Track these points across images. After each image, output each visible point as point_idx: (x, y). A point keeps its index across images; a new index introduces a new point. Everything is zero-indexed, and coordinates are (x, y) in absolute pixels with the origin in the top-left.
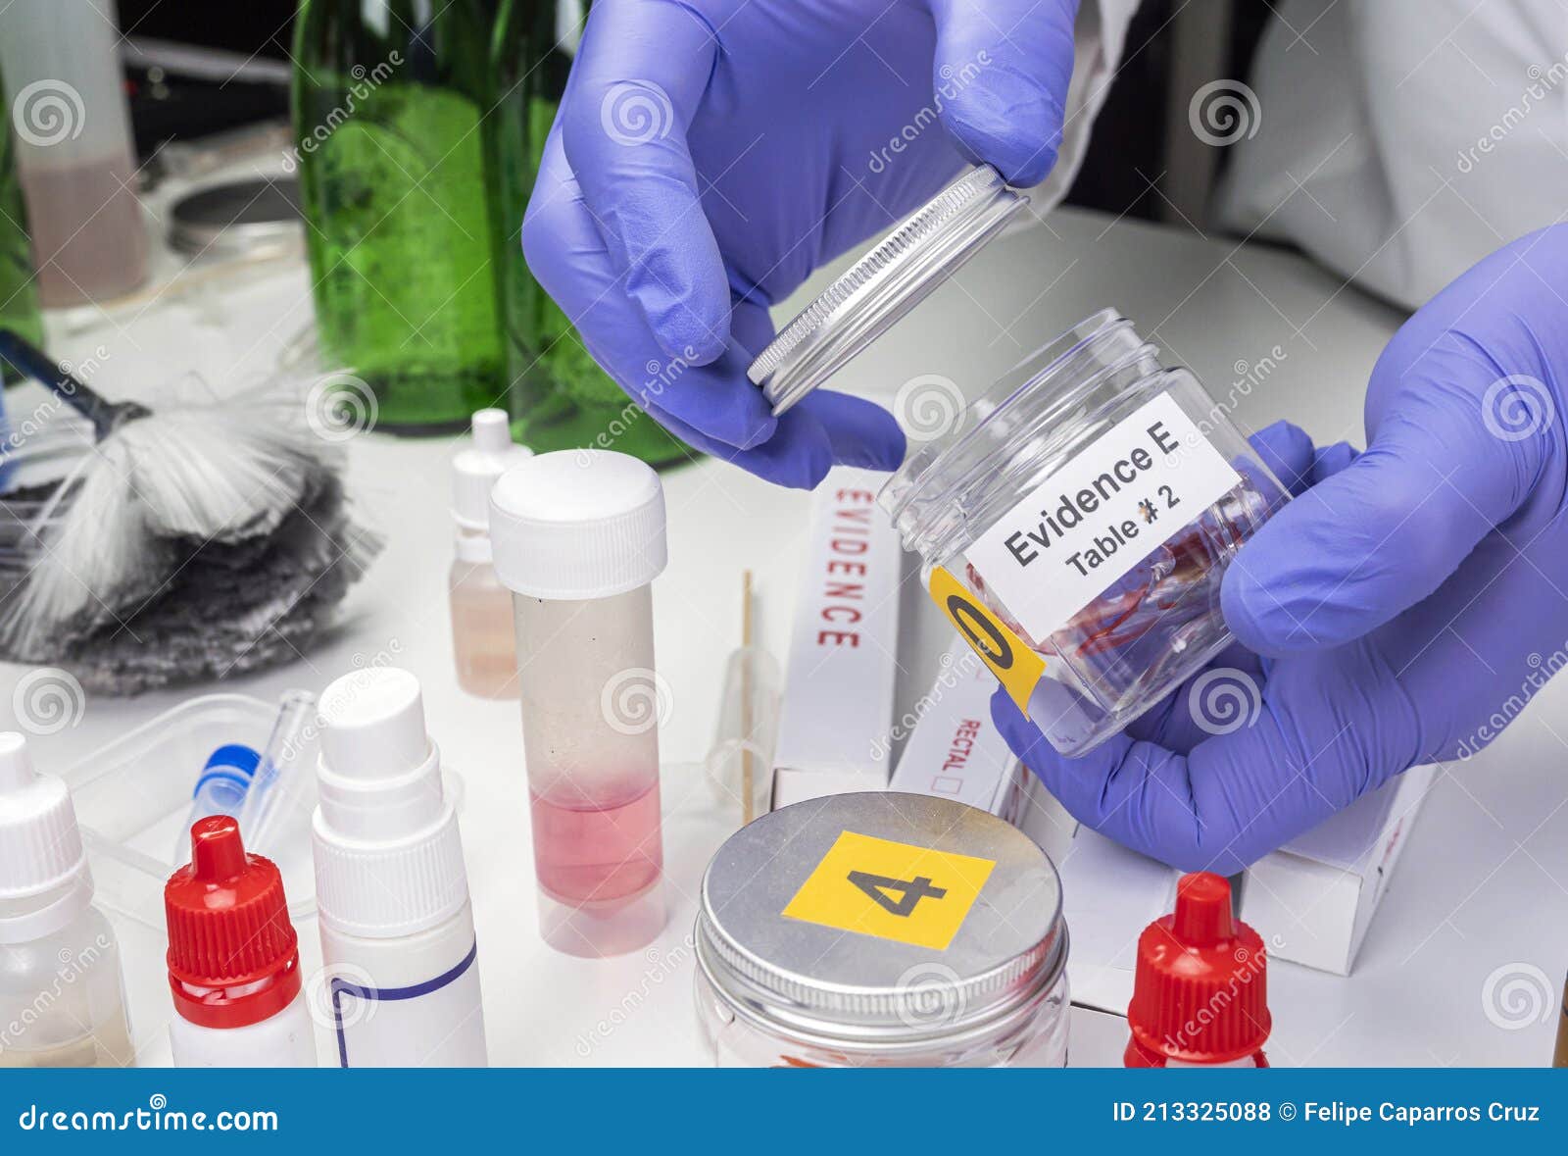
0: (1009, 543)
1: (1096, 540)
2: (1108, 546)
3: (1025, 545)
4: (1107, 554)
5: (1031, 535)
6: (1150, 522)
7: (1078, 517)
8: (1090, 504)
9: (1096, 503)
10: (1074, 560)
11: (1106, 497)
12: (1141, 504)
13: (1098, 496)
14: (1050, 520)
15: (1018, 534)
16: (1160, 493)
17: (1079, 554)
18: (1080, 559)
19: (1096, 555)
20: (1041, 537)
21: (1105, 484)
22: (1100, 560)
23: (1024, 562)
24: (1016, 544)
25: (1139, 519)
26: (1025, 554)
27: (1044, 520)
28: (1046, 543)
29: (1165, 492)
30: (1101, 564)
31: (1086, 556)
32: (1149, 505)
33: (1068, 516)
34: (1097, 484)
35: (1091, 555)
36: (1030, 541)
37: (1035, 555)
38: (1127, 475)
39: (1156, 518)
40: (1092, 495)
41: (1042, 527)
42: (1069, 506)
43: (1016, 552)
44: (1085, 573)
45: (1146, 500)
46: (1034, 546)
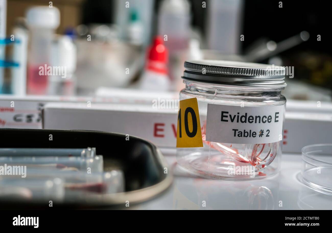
0: (223, 112)
1: (245, 130)
2: (246, 134)
3: (227, 117)
4: (244, 136)
5: (230, 116)
6: (260, 137)
7: (245, 122)
8: (251, 121)
9: (252, 122)
10: (235, 130)
11: (256, 122)
12: (261, 130)
13: (254, 120)
14: (238, 116)
15: (227, 113)
16: (267, 131)
17: (237, 130)
18: (237, 132)
19: (241, 134)
20: (232, 118)
21: (258, 119)
22: (241, 136)
23: (222, 120)
24: (224, 114)
25: (258, 134)
26: (224, 118)
27: (237, 115)
28: (232, 121)
29: (268, 131)
30: (241, 137)
31: (239, 132)
32: (263, 132)
33: (243, 119)
34: (256, 117)
35: (240, 133)
36: (229, 116)
37: (227, 121)
38: (264, 121)
39: (261, 137)
40: (253, 119)
41: (235, 116)
42: (246, 117)
43: (223, 116)
44: (235, 136)
45: (263, 130)
46: (228, 119)
